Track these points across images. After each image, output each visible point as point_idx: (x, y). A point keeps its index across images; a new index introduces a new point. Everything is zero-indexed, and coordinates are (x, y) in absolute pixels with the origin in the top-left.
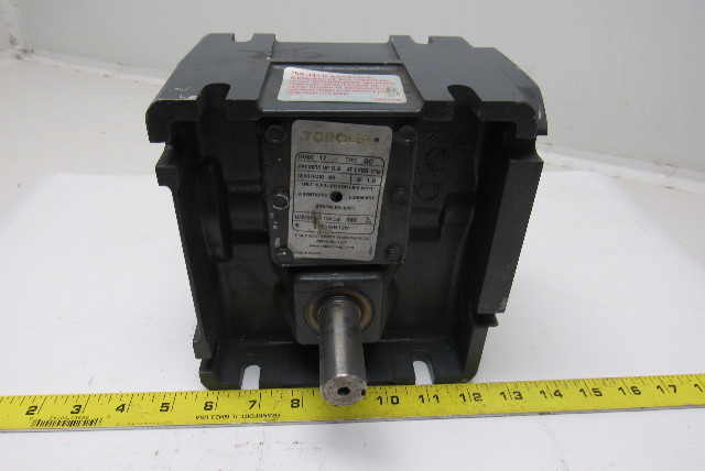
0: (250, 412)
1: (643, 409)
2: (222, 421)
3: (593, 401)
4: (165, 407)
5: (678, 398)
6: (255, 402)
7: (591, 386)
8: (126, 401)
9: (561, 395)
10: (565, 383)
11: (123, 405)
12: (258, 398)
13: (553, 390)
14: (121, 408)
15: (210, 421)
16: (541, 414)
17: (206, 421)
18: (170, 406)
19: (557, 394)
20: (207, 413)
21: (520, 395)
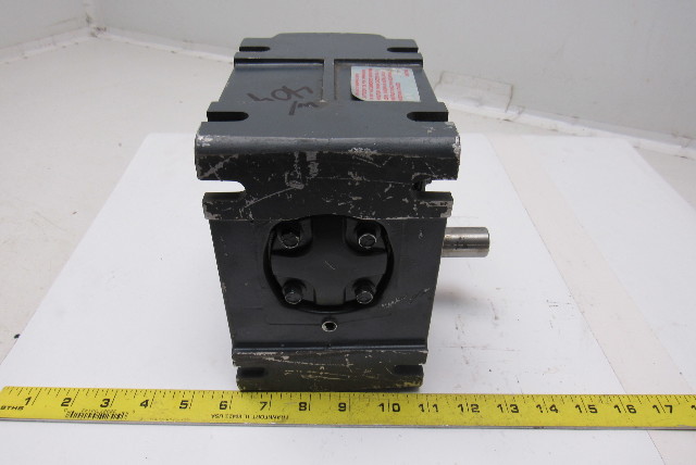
0: (261, 413)
2: (235, 420)
3: (588, 418)
4: (184, 404)
5: (674, 419)
6: (265, 403)
7: (587, 402)
8: (150, 397)
9: (556, 411)
10: (562, 398)
11: (147, 401)
12: (268, 400)
13: (549, 405)
14: (145, 404)
15: (224, 420)
16: (536, 428)
17: (220, 420)
18: (189, 403)
19: (554, 409)
20: (222, 412)
21: (516, 408)
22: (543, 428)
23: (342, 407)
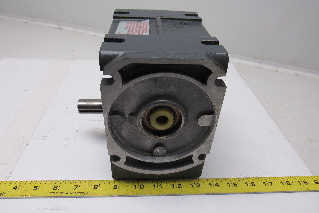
0: (74, 191)
1: (255, 193)
2: (61, 195)
3: (233, 189)
4: (36, 187)
5: (272, 188)
6: (77, 186)
7: (233, 181)
8: (18, 184)
9: (218, 186)
10: (221, 180)
11: (16, 187)
12: (78, 184)
13: (215, 183)
14: (15, 188)
15: (55, 195)
16: (208, 194)
17: (53, 195)
18: (38, 187)
19: (217, 185)
20: (55, 191)
21: (199, 185)
22: (211, 194)
23: (115, 187)
